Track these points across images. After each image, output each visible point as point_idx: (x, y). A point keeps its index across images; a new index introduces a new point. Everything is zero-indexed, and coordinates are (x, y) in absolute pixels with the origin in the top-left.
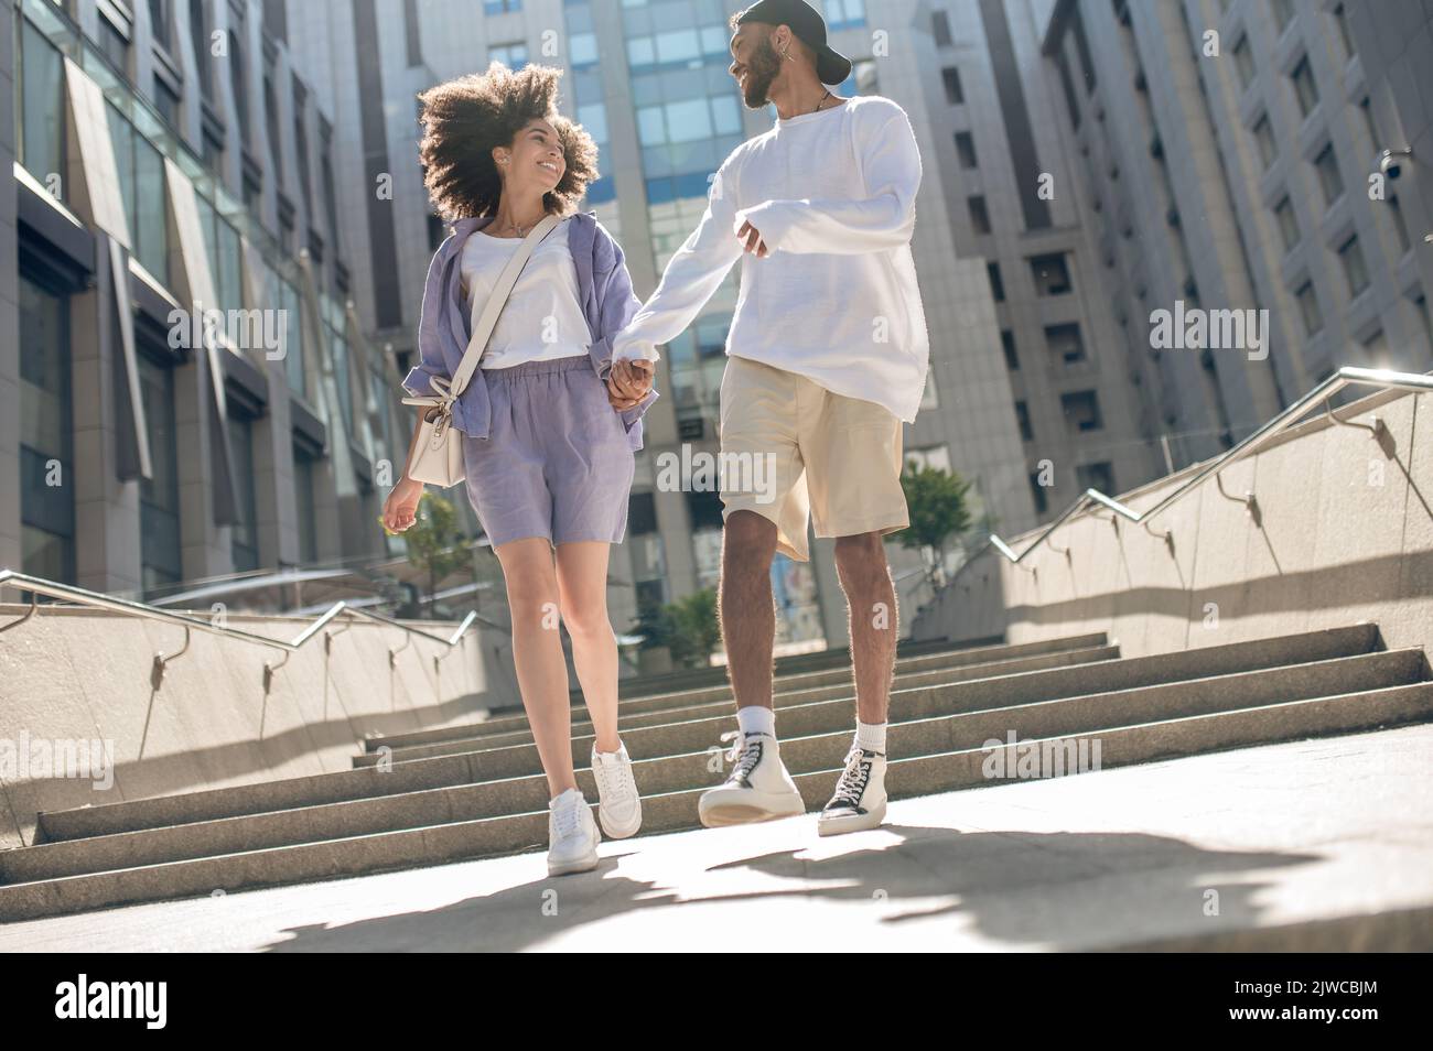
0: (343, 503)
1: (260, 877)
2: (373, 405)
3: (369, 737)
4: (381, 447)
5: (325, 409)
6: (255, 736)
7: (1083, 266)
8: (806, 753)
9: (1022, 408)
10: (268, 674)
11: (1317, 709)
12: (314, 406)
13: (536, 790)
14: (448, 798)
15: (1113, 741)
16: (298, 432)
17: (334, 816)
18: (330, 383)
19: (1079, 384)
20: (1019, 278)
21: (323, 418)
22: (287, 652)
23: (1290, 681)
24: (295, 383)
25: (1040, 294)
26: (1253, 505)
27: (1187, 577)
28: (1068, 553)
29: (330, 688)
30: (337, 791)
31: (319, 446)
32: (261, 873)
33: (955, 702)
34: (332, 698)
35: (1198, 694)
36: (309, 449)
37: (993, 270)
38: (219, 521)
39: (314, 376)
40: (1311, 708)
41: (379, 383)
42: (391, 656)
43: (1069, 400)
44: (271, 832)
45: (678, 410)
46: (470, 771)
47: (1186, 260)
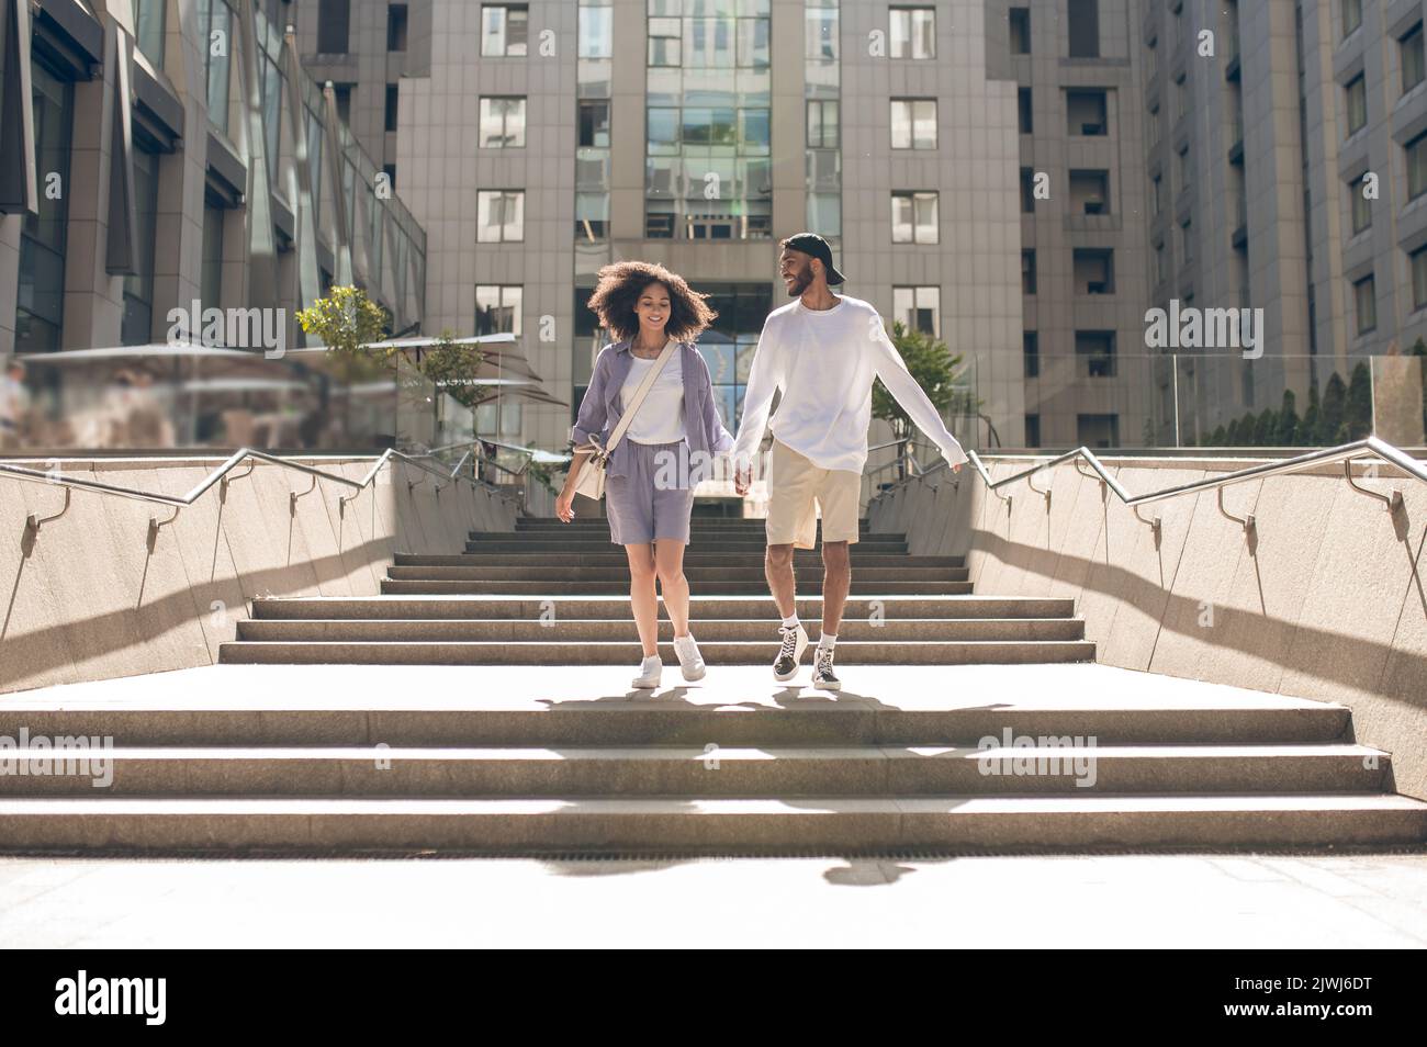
0: (256, 261)
1: (128, 840)
2: (302, 151)
3: (258, 597)
4: (306, 200)
5: (247, 149)
6: (133, 604)
7: (1125, 109)
8: (731, 775)
9: (1029, 256)
10: (153, 530)
11: (1270, 819)
12: (235, 147)
13: (437, 773)
14: (341, 768)
15: (1055, 823)
16: (212, 172)
17: (215, 770)
18: (256, 121)
19: (1097, 241)
20: (1051, 108)
21: (245, 160)
22: (178, 509)
23: (1248, 770)
24: (216, 115)
25: (1071, 132)
26: (1251, 528)
27: (1168, 577)
28: (1048, 497)
29: (222, 541)
30: (220, 730)
31: (237, 193)
32: (129, 836)
33: (898, 729)
34: (223, 553)
35: (1152, 771)
36: (224, 197)
37: (1025, 96)
38: (111, 270)
39: (238, 110)
40: (1264, 817)
41: (313, 125)
42: (293, 500)
43: (1082, 256)
44: (143, 779)
45: (649, 201)
46: (368, 728)
47: (1238, 123)
